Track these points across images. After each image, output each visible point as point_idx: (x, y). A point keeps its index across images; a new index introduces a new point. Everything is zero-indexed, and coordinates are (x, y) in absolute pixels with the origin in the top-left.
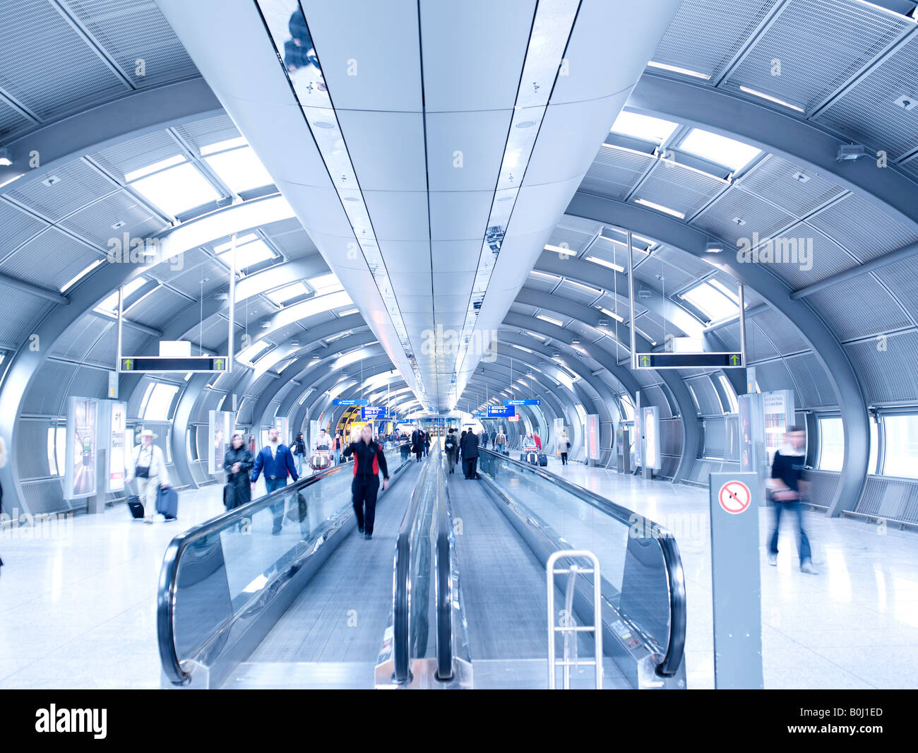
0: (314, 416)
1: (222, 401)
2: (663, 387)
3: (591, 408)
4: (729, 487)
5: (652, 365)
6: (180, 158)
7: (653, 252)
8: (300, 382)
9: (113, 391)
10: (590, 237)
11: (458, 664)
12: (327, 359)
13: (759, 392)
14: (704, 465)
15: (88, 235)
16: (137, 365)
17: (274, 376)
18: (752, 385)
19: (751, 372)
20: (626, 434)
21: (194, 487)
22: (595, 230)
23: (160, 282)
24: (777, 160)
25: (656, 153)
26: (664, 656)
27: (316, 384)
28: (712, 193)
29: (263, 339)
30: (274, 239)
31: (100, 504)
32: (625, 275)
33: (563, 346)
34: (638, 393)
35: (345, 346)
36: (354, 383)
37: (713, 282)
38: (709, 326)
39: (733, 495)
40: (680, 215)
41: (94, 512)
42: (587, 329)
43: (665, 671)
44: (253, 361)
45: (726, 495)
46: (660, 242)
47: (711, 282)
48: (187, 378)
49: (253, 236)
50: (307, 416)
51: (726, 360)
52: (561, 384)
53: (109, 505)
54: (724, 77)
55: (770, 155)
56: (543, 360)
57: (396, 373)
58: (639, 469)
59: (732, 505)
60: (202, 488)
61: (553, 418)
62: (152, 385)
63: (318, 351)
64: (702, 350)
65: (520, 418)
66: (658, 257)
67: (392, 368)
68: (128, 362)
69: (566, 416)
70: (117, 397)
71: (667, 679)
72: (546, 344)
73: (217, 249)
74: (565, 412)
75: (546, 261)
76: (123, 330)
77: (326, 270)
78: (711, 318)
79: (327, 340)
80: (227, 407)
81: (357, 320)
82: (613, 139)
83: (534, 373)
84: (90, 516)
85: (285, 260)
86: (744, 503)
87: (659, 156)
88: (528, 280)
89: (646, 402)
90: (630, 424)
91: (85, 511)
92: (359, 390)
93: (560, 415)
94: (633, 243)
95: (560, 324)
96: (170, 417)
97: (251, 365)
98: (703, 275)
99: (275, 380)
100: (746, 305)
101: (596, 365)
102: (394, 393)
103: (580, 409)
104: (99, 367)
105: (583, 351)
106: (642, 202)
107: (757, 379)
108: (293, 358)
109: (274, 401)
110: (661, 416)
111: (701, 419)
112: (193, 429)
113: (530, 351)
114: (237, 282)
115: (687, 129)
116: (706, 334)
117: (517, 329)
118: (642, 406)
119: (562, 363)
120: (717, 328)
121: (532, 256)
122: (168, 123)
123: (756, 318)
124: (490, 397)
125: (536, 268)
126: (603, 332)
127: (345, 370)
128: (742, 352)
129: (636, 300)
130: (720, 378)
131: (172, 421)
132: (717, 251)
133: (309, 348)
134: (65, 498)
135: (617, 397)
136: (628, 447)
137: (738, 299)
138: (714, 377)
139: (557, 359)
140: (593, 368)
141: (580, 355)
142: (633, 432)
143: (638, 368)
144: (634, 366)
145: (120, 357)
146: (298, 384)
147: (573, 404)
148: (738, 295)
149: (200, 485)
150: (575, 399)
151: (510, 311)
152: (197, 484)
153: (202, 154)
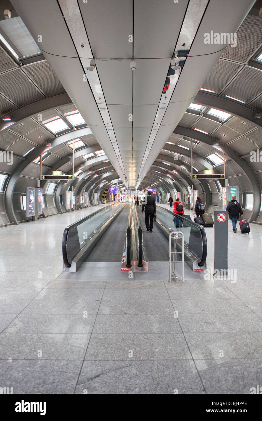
0: (96, 192)
1: (69, 188)
2: (200, 184)
3: (178, 190)
4: (220, 215)
5: (198, 178)
6: (58, 117)
7: (198, 144)
8: (91, 182)
9: (39, 185)
10: (179, 139)
11: (144, 263)
12: (100, 175)
13: (229, 186)
14: (212, 207)
15: (32, 140)
16: (46, 178)
17: (84, 180)
18: (227, 184)
19: (227, 180)
20: (189, 198)
21: (62, 213)
22: (181, 138)
23: (52, 153)
24: (236, 118)
25: (200, 115)
26: (200, 261)
27: (96, 182)
28: (216, 127)
29: (81, 170)
30: (85, 140)
31: (36, 218)
32: (190, 151)
33: (170, 171)
34: (192, 186)
35: (105, 171)
36: (107, 182)
37: (216, 153)
38: (214, 166)
39: (221, 217)
40: (207, 133)
41: (34, 220)
42: (177, 167)
43: (201, 265)
45: (219, 217)
46: (200, 141)
47: (215, 153)
48: (59, 181)
49: (79, 139)
50: (94, 192)
51: (219, 177)
52: (169, 183)
53: (38, 218)
54: (221, 93)
55: (234, 116)
56: (164, 175)
57: (120, 179)
58: (192, 208)
59: (221, 220)
60: (64, 213)
61: (167, 193)
62: (49, 183)
63: (97, 173)
64: (212, 174)
65: (157, 193)
66: (199, 146)
67: (118, 177)
68: (43, 177)
69: (171, 192)
70: (40, 187)
71: (201, 267)
72: (165, 171)
73: (69, 143)
74: (171, 191)
75: (167, 147)
76: (42, 167)
77: (101, 149)
78: (215, 164)
79: (100, 170)
80: (71, 190)
81: (109, 163)
82: (188, 111)
83: (161, 179)
84: (33, 222)
85: (88, 146)
86: (224, 219)
87: (201, 116)
88: (161, 152)
89: (195, 189)
90: (190, 195)
91: (32, 220)
92: (108, 184)
93: (169, 192)
94: (192, 141)
95: (169, 165)
96: (54, 193)
97: (77, 177)
98: (213, 151)
99: (84, 182)
100: (226, 160)
101: (180, 177)
102: (119, 185)
103: (175, 190)
104: (35, 178)
105: (176, 173)
106: (196, 129)
107: (228, 182)
108: (90, 175)
109: (84, 188)
110: (199, 193)
111: (211, 194)
112: (61, 196)
113: (160, 173)
114: (75, 152)
115: (209, 108)
116: (213, 168)
117: (157, 167)
118: (194, 190)
119: (170, 176)
120: (216, 167)
121: (162, 145)
122: (56, 107)
123: (229, 164)
124: (148, 186)
125: (163, 149)
126: (183, 167)
127: (105, 178)
128: (224, 175)
129: (193, 158)
130: (217, 182)
131: (55, 194)
132: (218, 144)
133: (94, 172)
134: (26, 216)
135: (186, 187)
136: (189, 202)
137: (223, 158)
138: (216, 181)
139: (168, 175)
140: (178, 178)
141: (175, 174)
142: (191, 197)
143: (193, 179)
144: (192, 178)
145: (41, 176)
146: (91, 183)
147: (172, 189)
148: (223, 157)
149: (64, 212)
150: (173, 187)
151: (155, 161)
152: (63, 212)
153: (65, 115)
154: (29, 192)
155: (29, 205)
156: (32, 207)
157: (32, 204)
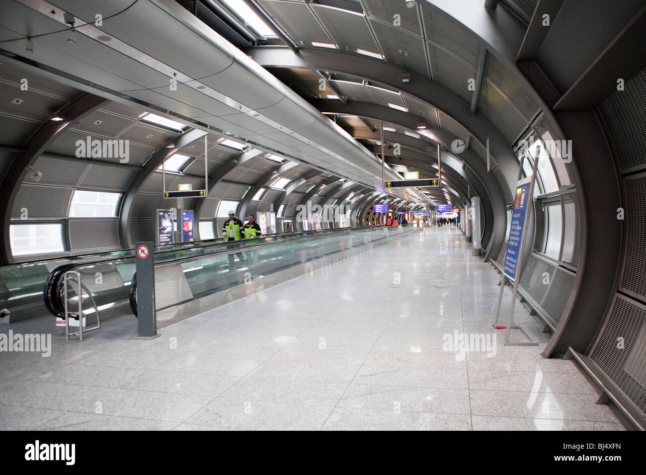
9: (180, 206)
39: (143, 251)
40: (406, 111)
44: (285, 188)
45: (140, 251)
68: (167, 194)
154: (160, 216)
155: (161, 235)
156: (167, 237)
157: (168, 233)
